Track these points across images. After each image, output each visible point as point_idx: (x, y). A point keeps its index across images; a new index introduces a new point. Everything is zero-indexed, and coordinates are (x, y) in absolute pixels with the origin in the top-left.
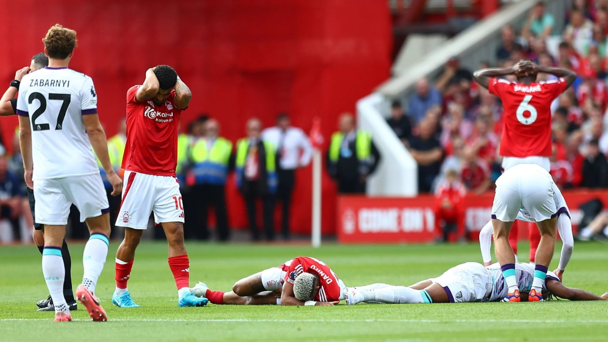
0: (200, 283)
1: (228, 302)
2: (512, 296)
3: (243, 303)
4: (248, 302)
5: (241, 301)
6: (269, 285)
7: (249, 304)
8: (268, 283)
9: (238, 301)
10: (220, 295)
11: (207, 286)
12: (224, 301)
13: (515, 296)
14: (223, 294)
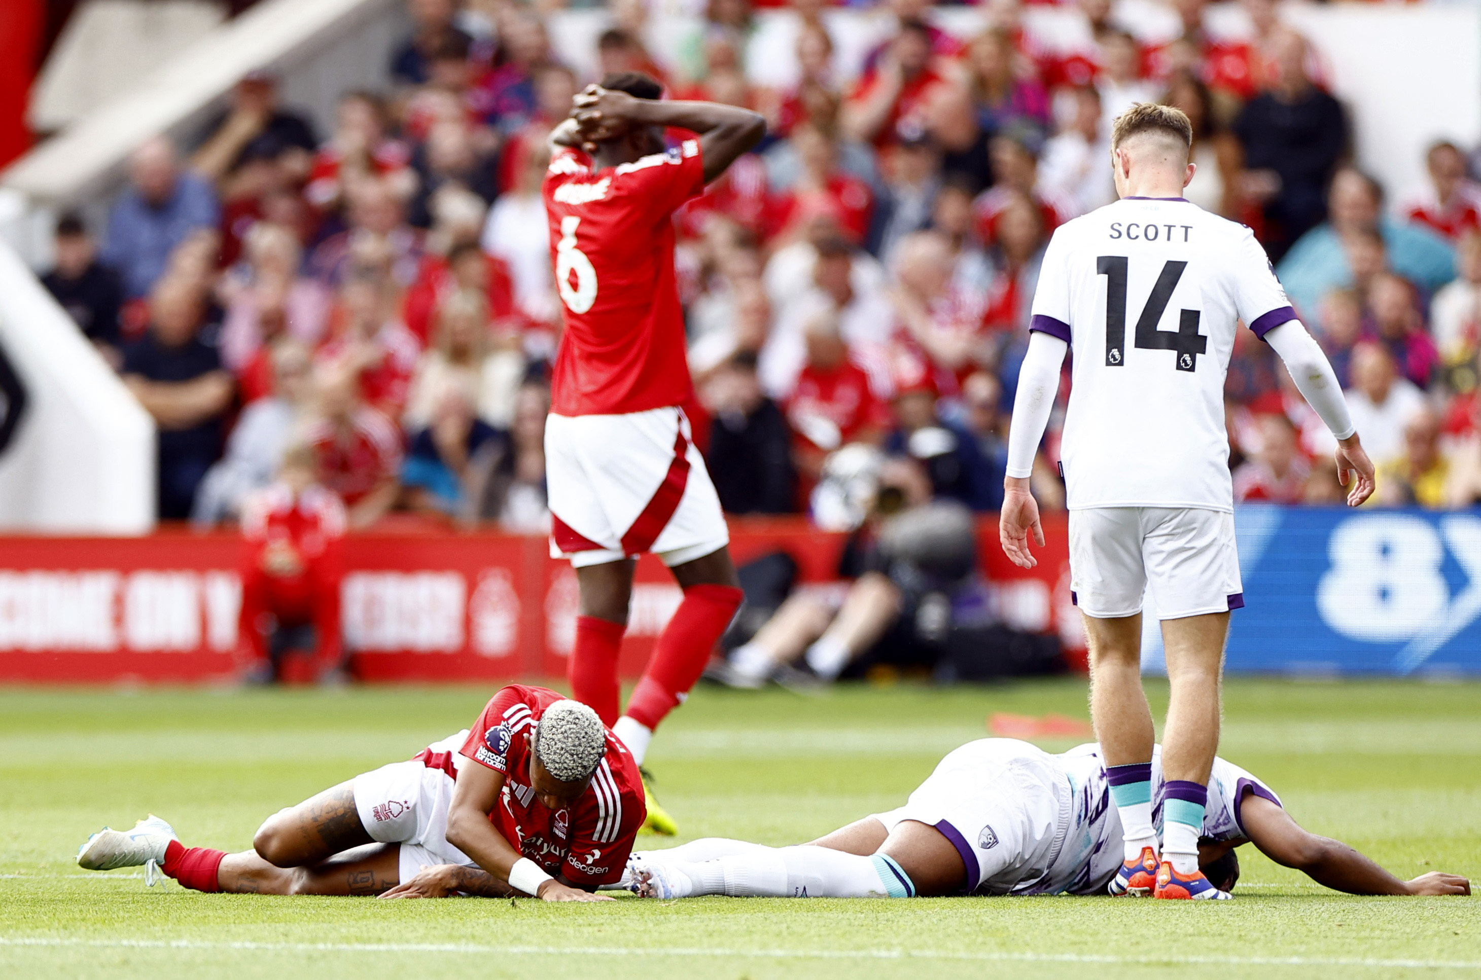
0: (152, 819)
1: (234, 885)
2: (1136, 870)
3: (280, 891)
4: (295, 887)
5: (275, 884)
6: (380, 819)
7: (298, 893)
8: (377, 814)
9: (264, 884)
10: (210, 859)
11: (174, 831)
12: (222, 879)
13: (1143, 869)
14: (220, 857)
